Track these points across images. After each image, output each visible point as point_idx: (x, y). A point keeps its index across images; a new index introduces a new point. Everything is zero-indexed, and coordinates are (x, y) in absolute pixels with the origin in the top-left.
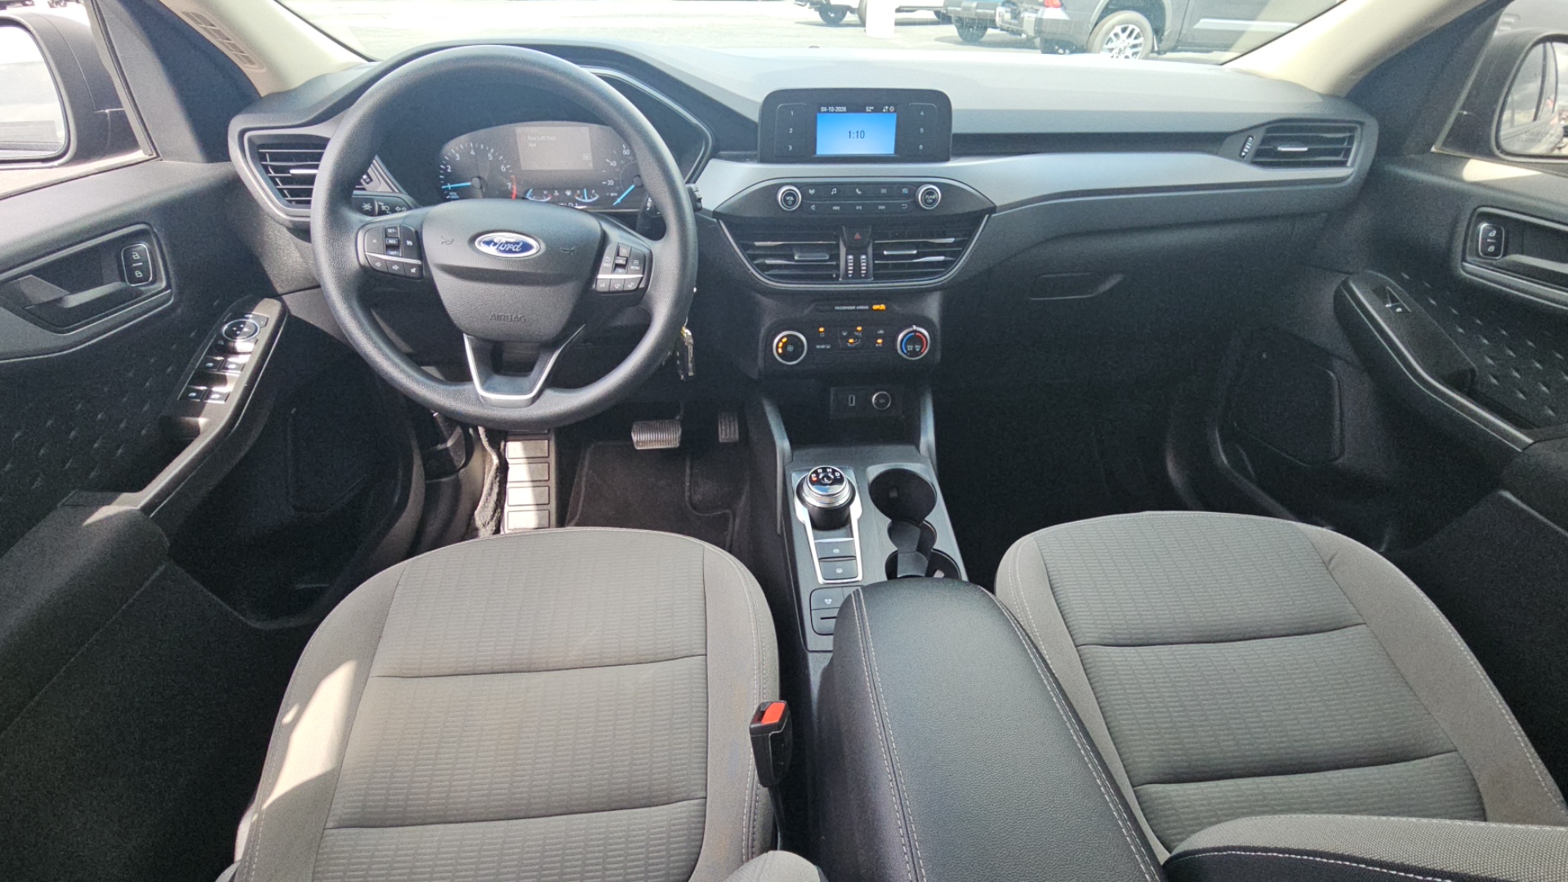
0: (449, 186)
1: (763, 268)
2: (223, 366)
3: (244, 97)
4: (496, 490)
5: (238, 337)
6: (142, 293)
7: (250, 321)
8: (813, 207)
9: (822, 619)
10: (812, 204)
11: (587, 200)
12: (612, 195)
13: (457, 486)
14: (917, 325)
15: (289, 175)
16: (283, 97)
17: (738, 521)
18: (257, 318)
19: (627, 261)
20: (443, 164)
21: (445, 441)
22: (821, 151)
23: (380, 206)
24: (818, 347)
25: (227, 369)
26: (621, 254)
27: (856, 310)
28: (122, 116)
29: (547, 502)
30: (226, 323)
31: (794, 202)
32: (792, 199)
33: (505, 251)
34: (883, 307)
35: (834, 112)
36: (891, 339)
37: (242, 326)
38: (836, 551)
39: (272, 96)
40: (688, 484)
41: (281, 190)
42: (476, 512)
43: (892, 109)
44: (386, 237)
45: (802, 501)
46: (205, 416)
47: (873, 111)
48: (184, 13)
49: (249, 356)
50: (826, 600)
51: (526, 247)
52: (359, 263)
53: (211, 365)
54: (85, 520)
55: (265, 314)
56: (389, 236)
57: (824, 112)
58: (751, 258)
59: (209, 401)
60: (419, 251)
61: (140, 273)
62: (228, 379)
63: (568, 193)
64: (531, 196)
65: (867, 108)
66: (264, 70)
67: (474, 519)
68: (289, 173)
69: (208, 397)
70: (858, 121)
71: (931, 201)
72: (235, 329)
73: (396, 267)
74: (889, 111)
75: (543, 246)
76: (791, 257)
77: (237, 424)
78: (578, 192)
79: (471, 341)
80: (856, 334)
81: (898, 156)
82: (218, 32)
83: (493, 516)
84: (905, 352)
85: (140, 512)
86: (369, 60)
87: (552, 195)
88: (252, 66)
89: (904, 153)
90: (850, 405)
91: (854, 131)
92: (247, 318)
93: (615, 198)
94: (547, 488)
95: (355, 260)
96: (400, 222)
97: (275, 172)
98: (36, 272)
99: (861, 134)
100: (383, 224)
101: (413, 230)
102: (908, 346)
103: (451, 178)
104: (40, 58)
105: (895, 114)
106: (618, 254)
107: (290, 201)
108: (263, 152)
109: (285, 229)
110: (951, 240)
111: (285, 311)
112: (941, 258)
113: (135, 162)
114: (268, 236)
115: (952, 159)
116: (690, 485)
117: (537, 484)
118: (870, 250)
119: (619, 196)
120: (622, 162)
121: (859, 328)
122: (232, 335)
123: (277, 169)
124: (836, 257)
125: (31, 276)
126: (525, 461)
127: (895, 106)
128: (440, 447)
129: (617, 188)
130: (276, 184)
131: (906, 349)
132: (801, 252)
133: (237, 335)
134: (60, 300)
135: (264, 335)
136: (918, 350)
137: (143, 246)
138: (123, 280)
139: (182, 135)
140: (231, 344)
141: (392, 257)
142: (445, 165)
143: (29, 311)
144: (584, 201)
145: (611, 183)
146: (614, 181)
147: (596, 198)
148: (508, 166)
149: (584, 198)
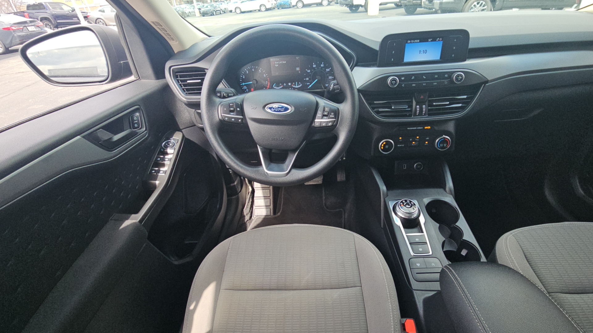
0: (244, 84)
1: (378, 113)
2: (163, 159)
3: (169, 54)
4: (251, 200)
5: (168, 148)
6: (137, 133)
7: (172, 141)
8: (403, 85)
9: (417, 273)
10: (403, 84)
11: (297, 87)
12: (308, 84)
13: (238, 199)
14: (445, 135)
15: (187, 83)
16: (183, 53)
17: (346, 214)
18: (174, 139)
19: (328, 113)
20: (242, 75)
21: (234, 182)
22: (406, 60)
23: (223, 94)
24: (398, 146)
25: (165, 161)
26: (325, 110)
27: (417, 129)
28: (127, 64)
29: (269, 205)
30: (164, 142)
31: (395, 84)
32: (395, 82)
33: (277, 111)
34: (429, 127)
35: (414, 42)
36: (432, 142)
37: (169, 143)
38: (417, 240)
39: (180, 53)
40: (324, 198)
41: (183, 89)
42: (244, 209)
43: (441, 39)
44: (229, 107)
45: (396, 214)
46: (158, 181)
47: (432, 41)
48: (152, 22)
49: (172, 155)
50: (417, 264)
51: (287, 109)
52: (219, 118)
53: (159, 159)
54: (120, 227)
55: (177, 138)
56: (230, 106)
57: (409, 43)
58: (373, 108)
59: (159, 174)
60: (242, 112)
61: (136, 125)
62: (166, 165)
63: (290, 84)
64: (275, 86)
65: (429, 40)
66: (178, 42)
67: (243, 213)
68: (187, 82)
69: (159, 173)
70: (424, 46)
71: (460, 79)
72: (167, 144)
73: (233, 120)
74: (439, 40)
75: (293, 108)
76: (390, 108)
77: (169, 183)
78: (294, 83)
79: (261, 149)
80: (416, 139)
81: (441, 60)
82: (163, 29)
83: (250, 211)
84: (439, 147)
85: (138, 223)
86: (209, 36)
87: (283, 85)
88: (173, 41)
89: (444, 59)
90: (404, 168)
91: (422, 50)
92: (171, 140)
93: (309, 85)
94: (269, 200)
95: (218, 118)
96: (234, 101)
97: (181, 82)
98: (102, 128)
99: (425, 52)
100: (228, 102)
101: (239, 103)
102: (441, 145)
103: (244, 81)
104: (99, 44)
105: (442, 42)
106: (324, 111)
107: (186, 93)
108: (178, 74)
109: (184, 104)
110: (465, 97)
111: (183, 136)
112: (460, 105)
113: (132, 81)
114: (177, 107)
115: (467, 60)
116: (325, 198)
117: (266, 198)
118: (427, 103)
119: (310, 84)
120: (313, 70)
121: (418, 137)
122: (166, 147)
123: (182, 81)
124: (411, 106)
125: (101, 129)
126: (261, 189)
127: (442, 38)
128: (232, 185)
129: (310, 81)
130: (182, 87)
131: (440, 145)
132: (395, 105)
133: (168, 147)
134: (111, 138)
135: (177, 146)
136: (445, 146)
137: (138, 114)
138: (130, 128)
139: (148, 70)
140: (166, 150)
141: (233, 115)
142: (242, 76)
143: (100, 144)
144: (295, 87)
145: (307, 79)
146: (309, 78)
147: (300, 86)
148: (267, 75)
149: (296, 86)
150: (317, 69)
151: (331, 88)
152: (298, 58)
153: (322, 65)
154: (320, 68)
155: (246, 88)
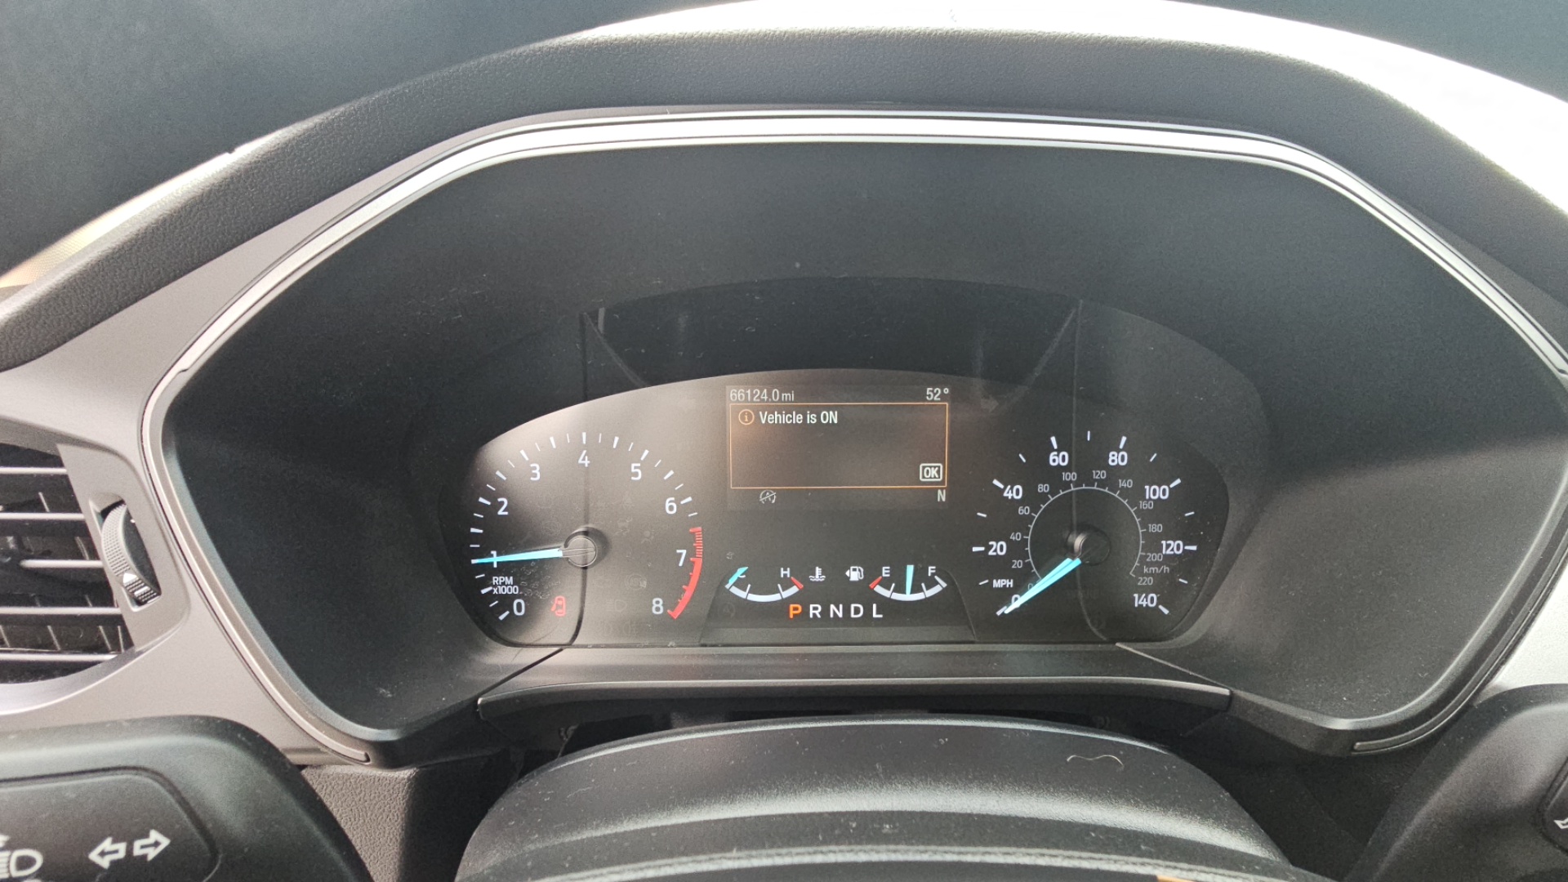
0: (495, 559)
11: (908, 597)
12: (998, 584)
20: (486, 492)
63: (854, 575)
64: (740, 584)
78: (885, 571)
87: (805, 580)
93: (1005, 595)
103: (501, 536)
119: (1020, 588)
120: (1043, 488)
129: (1017, 564)
142: (491, 496)
144: (897, 597)
145: (998, 548)
146: (1009, 543)
147: (936, 590)
148: (686, 500)
149: (901, 589)
150: (1077, 484)
152: (942, 396)
153: (1116, 459)
154: (1101, 474)
155: (515, 590)
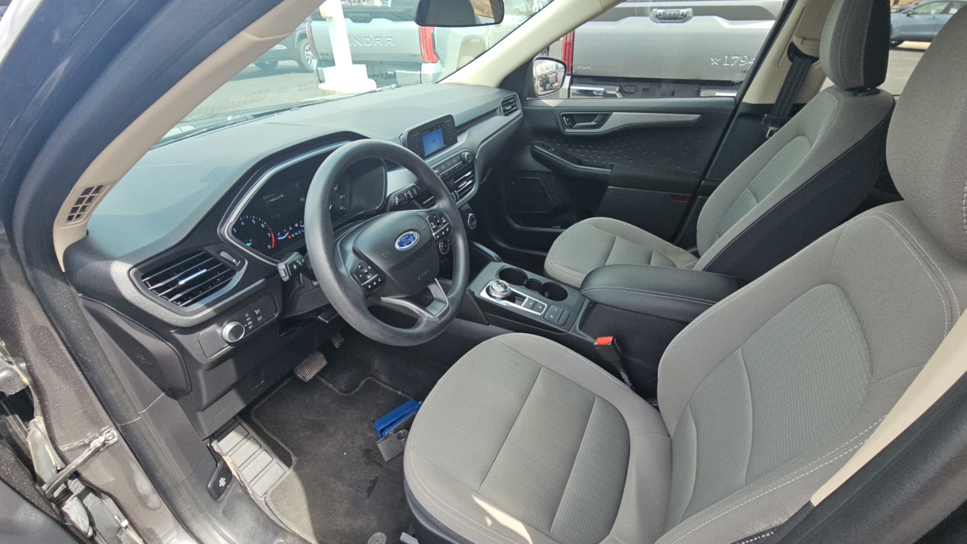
9: (558, 322)
15: (175, 287)
19: (440, 220)
33: (408, 244)
35: (426, 135)
38: (530, 304)
40: (332, 386)
43: (441, 127)
45: (496, 299)
50: (551, 318)
60: (374, 269)
65: (434, 129)
68: (178, 284)
70: (432, 136)
73: (375, 283)
74: (439, 129)
87: (289, 230)
88: (75, 223)
91: (432, 140)
107: (183, 307)
110: (470, 173)
112: (471, 181)
115: (458, 140)
130: (171, 297)
136: (474, 223)
141: (371, 278)
148: (265, 223)
151: (397, 202)
